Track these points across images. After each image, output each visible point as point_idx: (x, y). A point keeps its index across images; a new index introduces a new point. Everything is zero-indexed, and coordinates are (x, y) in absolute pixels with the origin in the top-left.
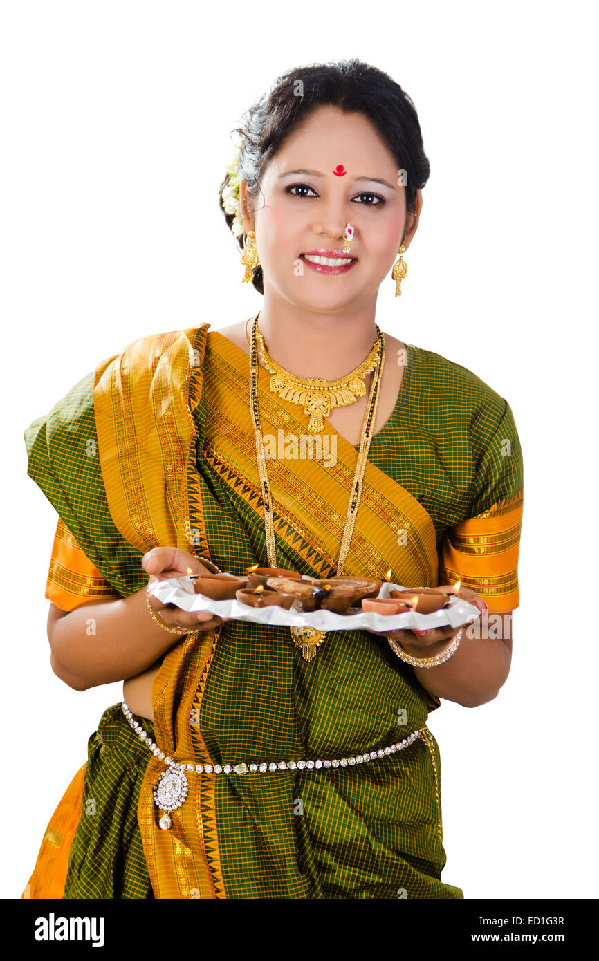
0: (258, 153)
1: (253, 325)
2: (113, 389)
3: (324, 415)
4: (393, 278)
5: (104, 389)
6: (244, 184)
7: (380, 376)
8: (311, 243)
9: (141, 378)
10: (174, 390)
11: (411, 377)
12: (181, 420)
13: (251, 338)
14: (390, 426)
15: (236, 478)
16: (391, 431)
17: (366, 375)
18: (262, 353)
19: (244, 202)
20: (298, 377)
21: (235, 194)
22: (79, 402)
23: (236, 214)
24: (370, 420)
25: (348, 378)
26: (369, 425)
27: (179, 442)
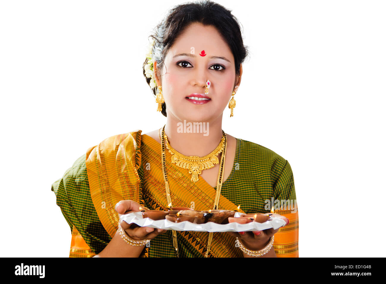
0: (162, 46)
1: (162, 132)
2: (96, 161)
3: (199, 173)
4: (229, 108)
5: (91, 160)
6: (155, 63)
7: (225, 154)
8: (190, 91)
9: (110, 155)
10: (127, 160)
11: (240, 153)
12: (131, 175)
13: (162, 138)
14: (231, 177)
15: (156, 204)
16: (231, 179)
17: (219, 154)
18: (167, 145)
19: (156, 72)
20: (185, 156)
21: (151, 68)
22: (79, 167)
23: (151, 78)
24: (221, 175)
25: (210, 155)
26: (221, 177)
27: (130, 186)
